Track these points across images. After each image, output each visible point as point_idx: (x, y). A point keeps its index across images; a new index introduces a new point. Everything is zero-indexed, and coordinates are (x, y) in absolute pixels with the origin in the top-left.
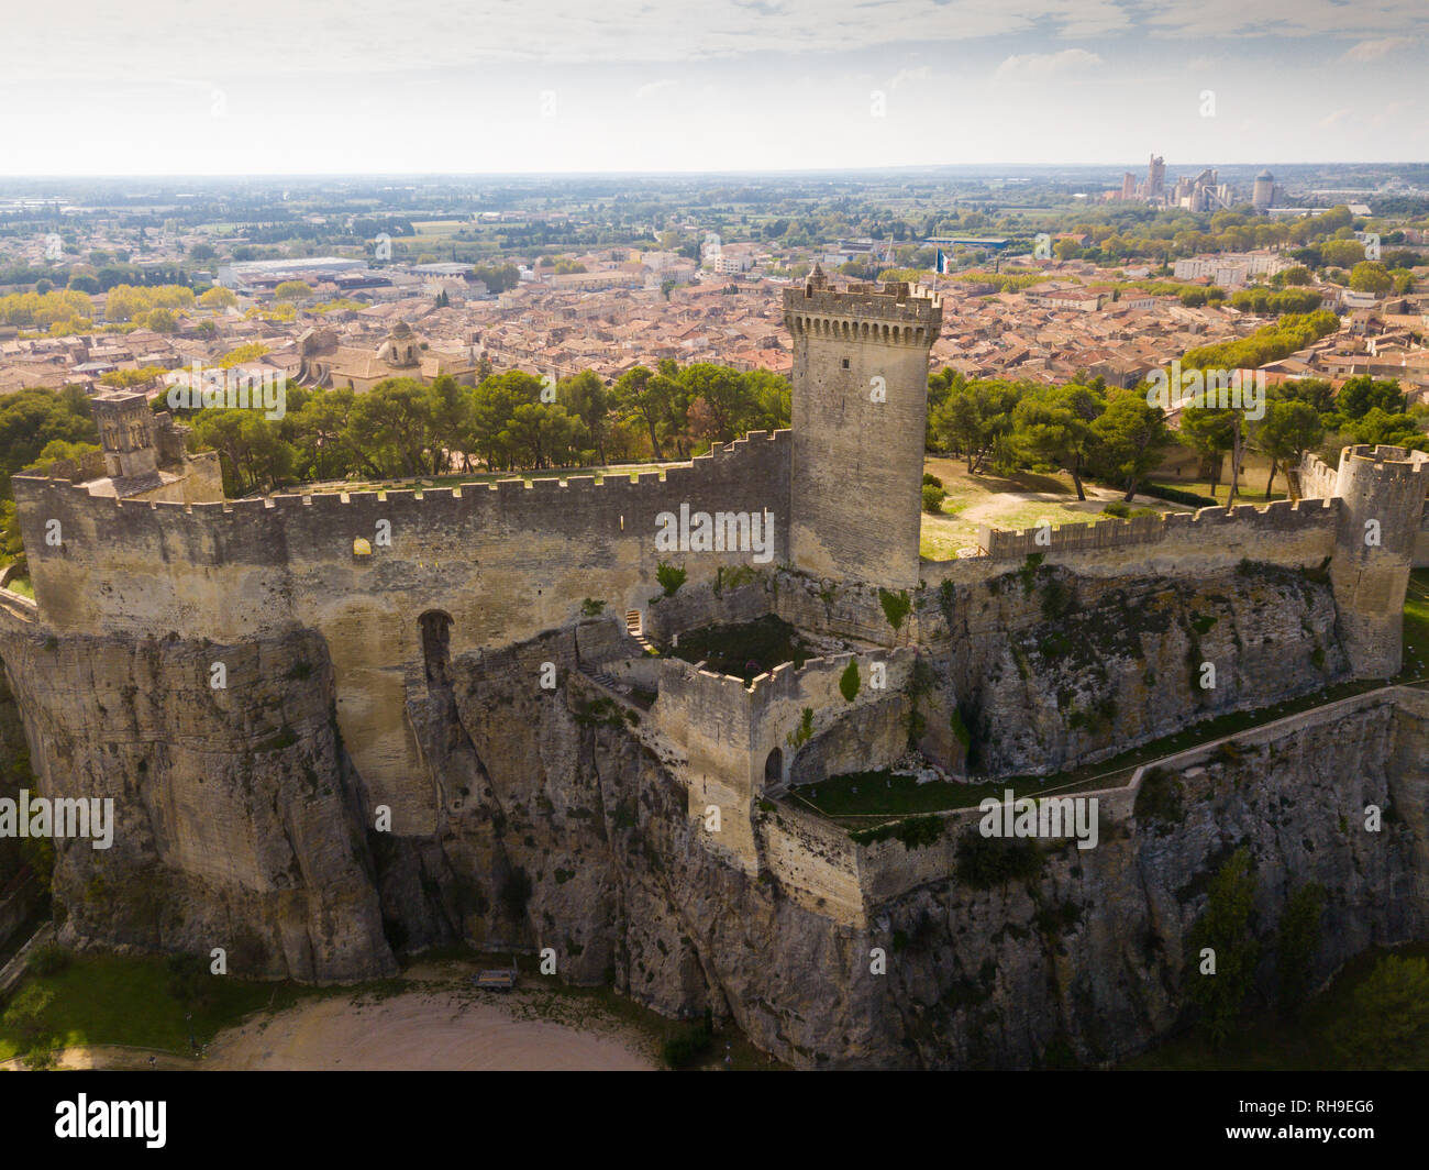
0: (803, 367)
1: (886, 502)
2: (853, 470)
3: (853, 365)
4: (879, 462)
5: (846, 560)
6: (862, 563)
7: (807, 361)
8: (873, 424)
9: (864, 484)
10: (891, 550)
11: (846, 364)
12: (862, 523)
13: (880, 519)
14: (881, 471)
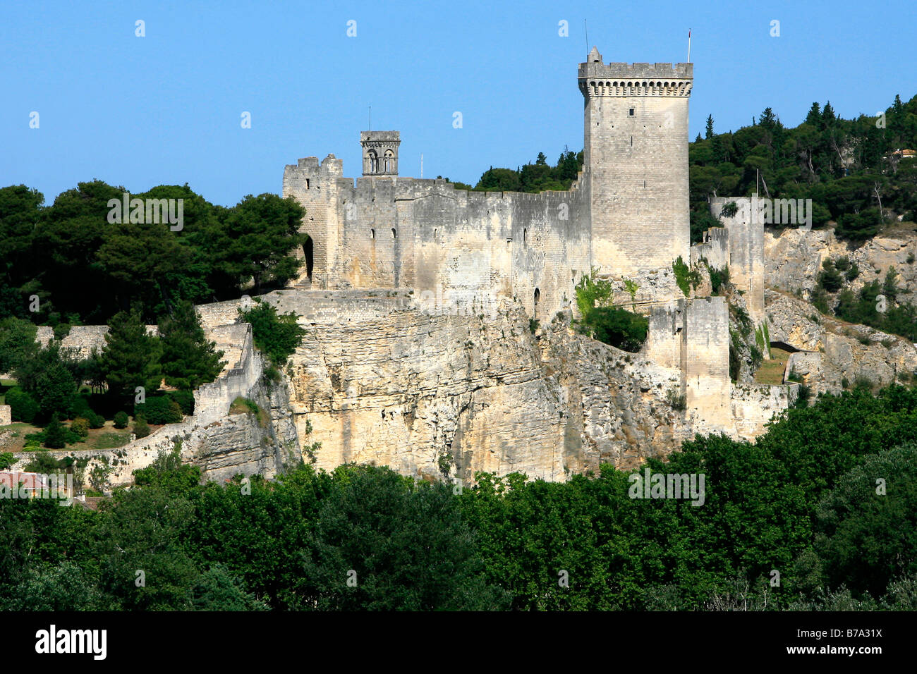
0: (599, 117)
1: (667, 205)
2: (642, 188)
3: (637, 111)
4: (658, 178)
5: (639, 257)
6: (651, 256)
7: (602, 114)
8: (654, 152)
9: (650, 196)
10: (673, 240)
11: (632, 112)
12: (650, 226)
13: (663, 219)
14: (662, 184)
